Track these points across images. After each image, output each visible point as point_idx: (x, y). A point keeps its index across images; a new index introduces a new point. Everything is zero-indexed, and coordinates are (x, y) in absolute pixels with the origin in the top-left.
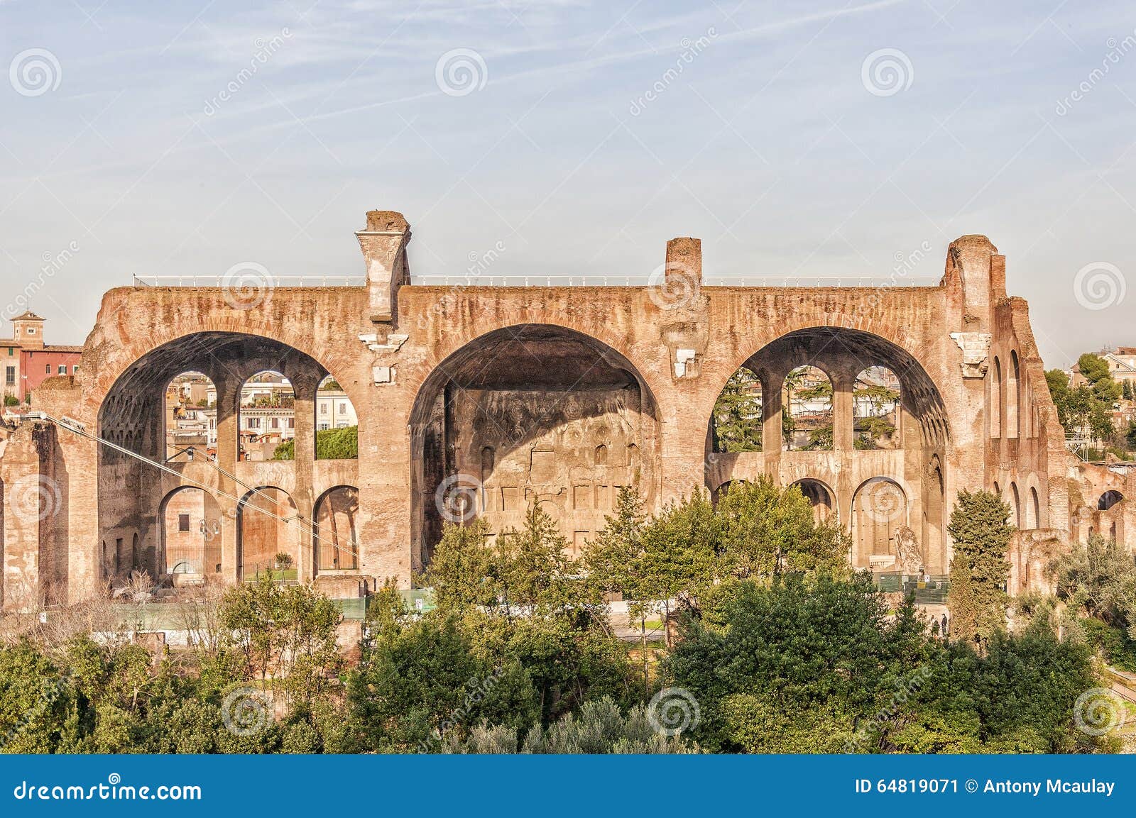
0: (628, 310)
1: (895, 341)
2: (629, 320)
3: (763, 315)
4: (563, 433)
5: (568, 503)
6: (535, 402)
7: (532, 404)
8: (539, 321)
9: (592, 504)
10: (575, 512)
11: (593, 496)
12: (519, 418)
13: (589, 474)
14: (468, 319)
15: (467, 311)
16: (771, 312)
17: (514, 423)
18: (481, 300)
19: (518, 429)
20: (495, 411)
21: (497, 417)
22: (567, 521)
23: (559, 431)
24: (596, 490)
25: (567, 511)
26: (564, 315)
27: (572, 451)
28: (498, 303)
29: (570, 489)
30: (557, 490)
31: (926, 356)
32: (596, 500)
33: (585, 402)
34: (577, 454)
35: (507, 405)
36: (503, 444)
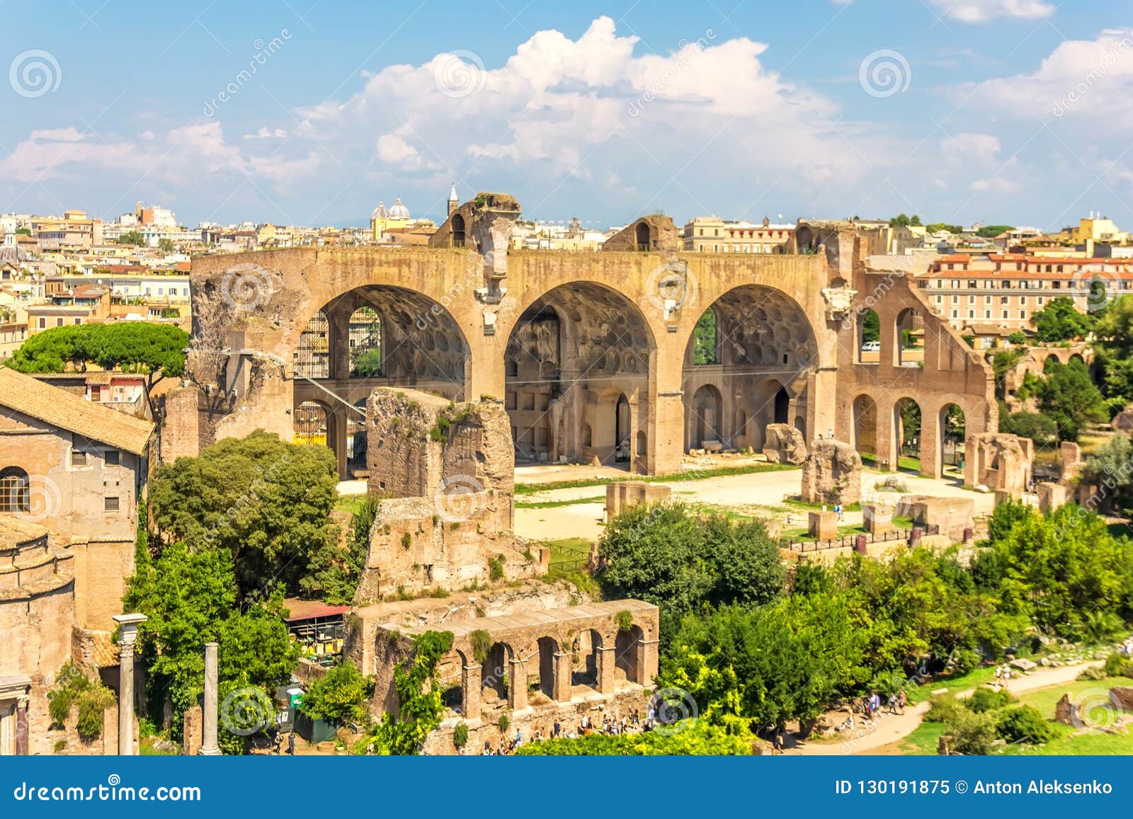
0: (640, 271)
1: (791, 295)
2: (640, 278)
3: (718, 276)
8: (587, 279)
14: (543, 277)
15: (542, 270)
16: (723, 274)
18: (552, 262)
26: (601, 275)
28: (561, 265)
31: (807, 303)
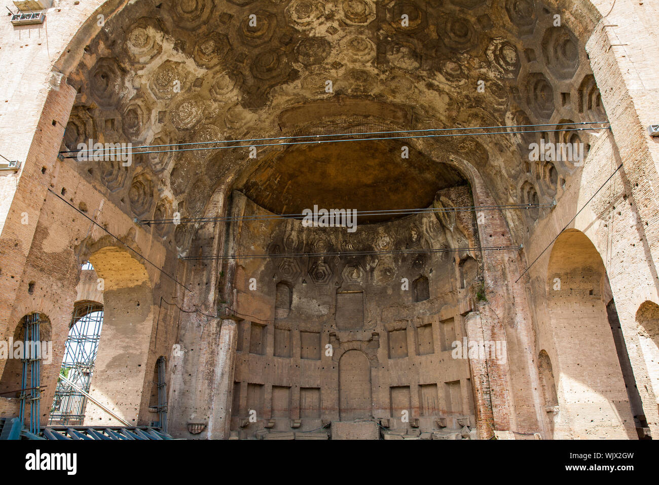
4: (372, 269)
5: (381, 352)
6: (340, 235)
7: (337, 238)
9: (412, 349)
10: (391, 362)
11: (413, 340)
12: (323, 253)
13: (405, 313)
17: (317, 259)
19: (322, 268)
20: (295, 244)
21: (298, 249)
22: (380, 374)
23: (368, 268)
24: (417, 334)
25: (380, 361)
27: (384, 290)
29: (384, 334)
30: (367, 335)
32: (418, 345)
33: (397, 231)
34: (390, 292)
35: (308, 235)
36: (304, 281)
